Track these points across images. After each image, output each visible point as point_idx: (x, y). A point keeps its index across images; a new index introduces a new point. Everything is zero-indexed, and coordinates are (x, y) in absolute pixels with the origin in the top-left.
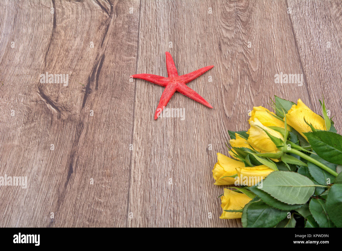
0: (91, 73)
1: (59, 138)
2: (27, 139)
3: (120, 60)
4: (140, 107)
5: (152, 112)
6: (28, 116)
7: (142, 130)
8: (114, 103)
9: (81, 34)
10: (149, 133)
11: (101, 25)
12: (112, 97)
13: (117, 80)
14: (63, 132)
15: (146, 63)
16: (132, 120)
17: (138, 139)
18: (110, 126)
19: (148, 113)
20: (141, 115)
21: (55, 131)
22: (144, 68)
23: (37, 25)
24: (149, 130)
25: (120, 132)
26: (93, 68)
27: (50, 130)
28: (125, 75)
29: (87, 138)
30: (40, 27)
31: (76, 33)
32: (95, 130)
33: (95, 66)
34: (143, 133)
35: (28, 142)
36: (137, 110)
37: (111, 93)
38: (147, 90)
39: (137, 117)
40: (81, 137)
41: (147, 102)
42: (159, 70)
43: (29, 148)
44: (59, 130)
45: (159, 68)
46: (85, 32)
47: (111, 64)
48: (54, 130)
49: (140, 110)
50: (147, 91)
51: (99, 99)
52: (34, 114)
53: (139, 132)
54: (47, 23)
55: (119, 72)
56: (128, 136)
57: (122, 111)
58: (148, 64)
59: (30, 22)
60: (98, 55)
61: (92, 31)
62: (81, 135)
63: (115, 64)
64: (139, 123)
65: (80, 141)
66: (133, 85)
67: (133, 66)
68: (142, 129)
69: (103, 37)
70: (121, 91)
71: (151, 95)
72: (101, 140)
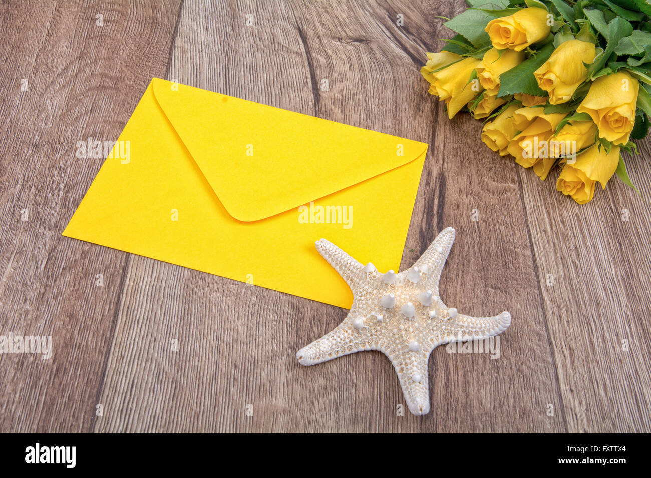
0: (423, 219)
1: (383, 395)
2: (306, 393)
3: (482, 188)
4: (560, 317)
5: (592, 333)
6: (297, 327)
7: (580, 382)
8: (494, 302)
9: (381, 120)
10: (599, 389)
11: (420, 100)
12: (486, 286)
13: (488, 242)
14: (391, 378)
15: (544, 201)
16: (548, 351)
17: (577, 406)
18: (500, 365)
19: (582, 336)
20: (567, 338)
21: (370, 374)
22: (542, 214)
23: (278, 93)
24: (597, 382)
25: (528, 384)
26: (425, 208)
27: (356, 369)
28: (503, 229)
29: (451, 396)
30: (286, 98)
31: (368, 117)
32: (465, 375)
33: (428, 202)
34: (584, 389)
35: (309, 403)
36: (554, 325)
37: (481, 274)
38: (564, 270)
39: (559, 342)
40: (436, 394)
41: (572, 302)
42: (579, 220)
43: (314, 419)
44: (379, 370)
45: (577, 216)
46: (389, 115)
47: (466, 200)
48: (365, 368)
49: (560, 325)
50: (565, 274)
51: (456, 291)
52: (311, 323)
53: (573, 384)
54: (299, 88)
55: (488, 220)
56: (549, 397)
57: (519, 324)
58: (550, 206)
59: (262, 86)
60: (429, 174)
61: (403, 114)
62: (436, 388)
63: (472, 199)
64: (568, 361)
65: (435, 404)
66: (529, 258)
67: (515, 208)
68: (580, 379)
69: (431, 130)
70: (503, 270)
71: (576, 285)
72: (488, 405)
